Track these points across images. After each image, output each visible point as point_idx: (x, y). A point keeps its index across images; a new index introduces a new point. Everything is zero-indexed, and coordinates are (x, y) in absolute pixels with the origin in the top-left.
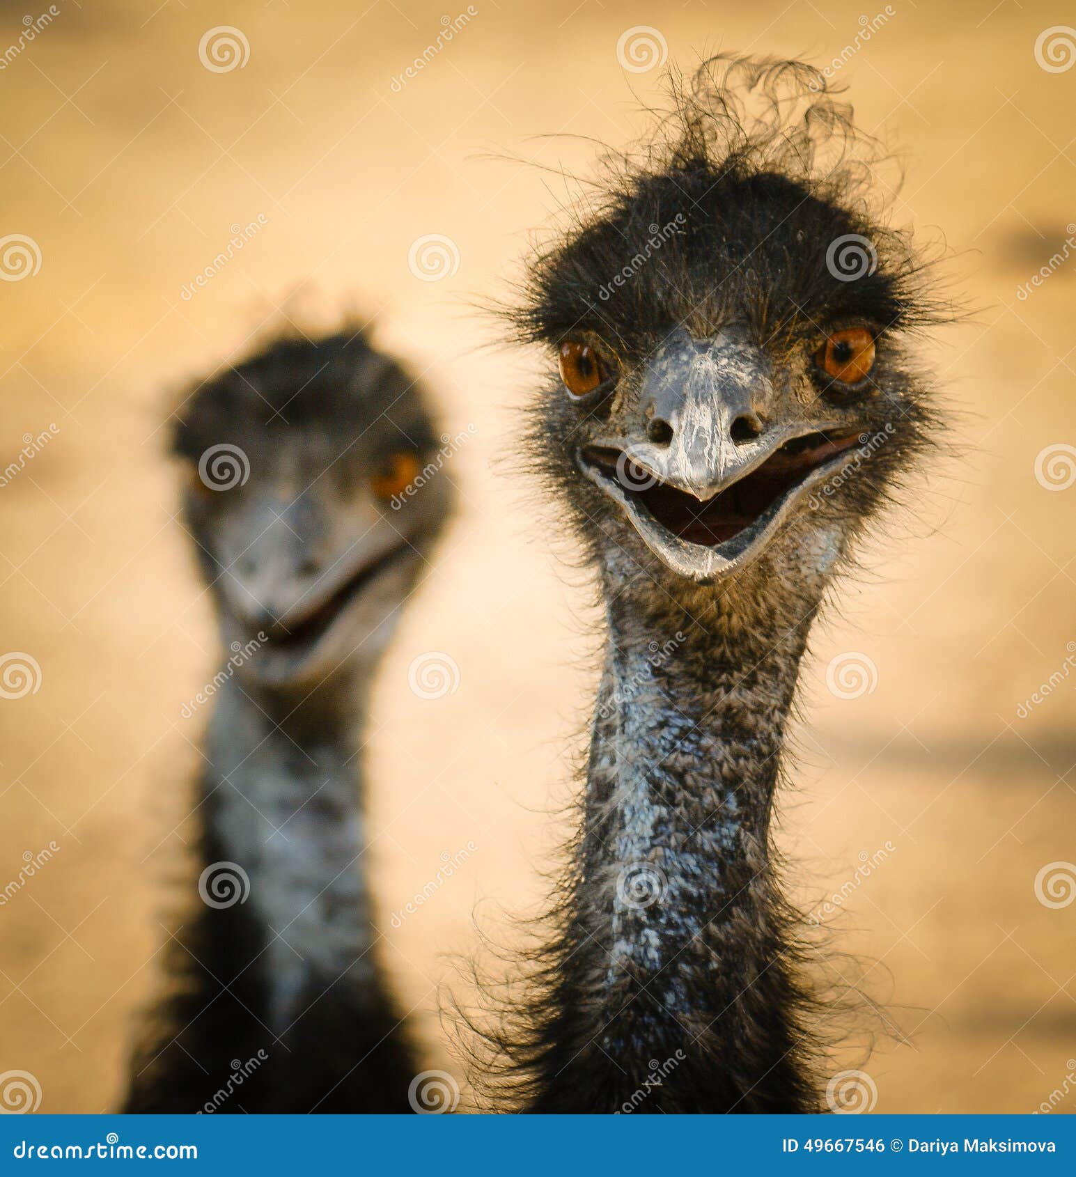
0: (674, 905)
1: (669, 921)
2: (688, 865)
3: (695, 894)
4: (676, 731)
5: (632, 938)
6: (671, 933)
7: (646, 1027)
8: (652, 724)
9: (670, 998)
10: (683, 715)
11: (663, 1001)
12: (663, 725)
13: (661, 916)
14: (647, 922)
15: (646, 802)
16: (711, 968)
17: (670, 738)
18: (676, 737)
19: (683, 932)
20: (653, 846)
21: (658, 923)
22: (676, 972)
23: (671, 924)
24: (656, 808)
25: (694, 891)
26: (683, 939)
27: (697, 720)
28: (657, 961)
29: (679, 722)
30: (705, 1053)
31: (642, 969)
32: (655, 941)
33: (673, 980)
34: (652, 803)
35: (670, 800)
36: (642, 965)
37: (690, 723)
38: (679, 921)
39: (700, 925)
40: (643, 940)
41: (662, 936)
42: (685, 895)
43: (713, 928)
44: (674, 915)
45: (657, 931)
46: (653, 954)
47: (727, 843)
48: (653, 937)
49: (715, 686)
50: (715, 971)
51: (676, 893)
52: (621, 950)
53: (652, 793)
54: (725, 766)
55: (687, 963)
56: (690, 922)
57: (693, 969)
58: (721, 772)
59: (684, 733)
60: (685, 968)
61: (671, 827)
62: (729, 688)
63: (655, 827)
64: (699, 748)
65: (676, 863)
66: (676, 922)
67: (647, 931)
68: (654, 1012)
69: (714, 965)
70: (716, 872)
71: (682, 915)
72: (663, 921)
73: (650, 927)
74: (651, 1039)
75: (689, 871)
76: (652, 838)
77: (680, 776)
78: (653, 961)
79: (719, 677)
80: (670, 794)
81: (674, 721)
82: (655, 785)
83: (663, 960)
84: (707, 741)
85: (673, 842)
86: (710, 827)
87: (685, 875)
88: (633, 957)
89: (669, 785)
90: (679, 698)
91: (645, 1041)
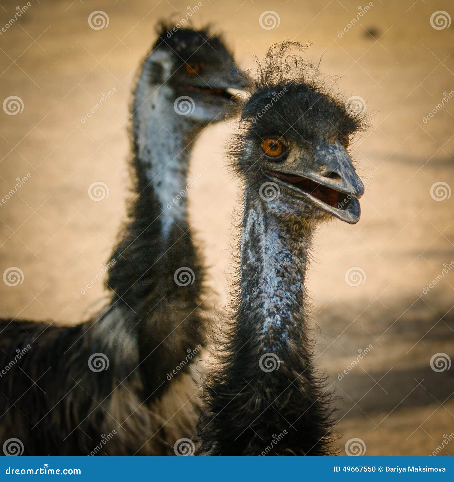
0: (284, 307)
1: (283, 312)
2: (288, 295)
3: (290, 304)
4: (284, 255)
5: (272, 317)
6: (283, 316)
7: (277, 345)
8: (277, 252)
9: (284, 335)
10: (287, 250)
11: (281, 337)
12: (280, 253)
13: (281, 311)
14: (277, 313)
15: (275, 276)
16: (294, 326)
17: (283, 257)
18: (285, 256)
19: (287, 316)
20: (277, 289)
21: (280, 313)
22: (285, 328)
23: (283, 313)
24: (278, 278)
25: (290, 303)
26: (287, 318)
27: (291, 251)
28: (280, 324)
29: (286, 252)
30: (294, 352)
31: (276, 327)
32: (279, 319)
33: (285, 330)
34: (277, 276)
35: (283, 276)
36: (275, 326)
37: (289, 252)
38: (286, 312)
39: (292, 313)
40: (276, 318)
41: (281, 317)
42: (288, 305)
43: (295, 314)
44: (284, 310)
45: (280, 315)
46: (279, 322)
47: (298, 288)
48: (278, 317)
49: (298, 241)
50: (295, 327)
51: (285, 304)
52: (269, 320)
53: (277, 273)
54: (298, 265)
55: (288, 325)
56: (289, 312)
57: (290, 327)
58: (297, 267)
59: (287, 256)
60: (287, 326)
61: (283, 284)
62: (301, 242)
63: (278, 283)
64: (291, 260)
65: (284, 294)
66: (285, 313)
67: (277, 315)
68: (279, 340)
69: (295, 325)
70: (295, 297)
71: (287, 311)
72: (281, 312)
73: (277, 314)
74: (278, 348)
75: (288, 297)
76: (277, 287)
77: (286, 269)
78: (278, 325)
79: (299, 239)
80: (283, 274)
81: (284, 252)
82: (279, 271)
83: (282, 324)
84: (294, 258)
85: (284, 288)
86: (294, 284)
87: (287, 298)
88: (273, 323)
89: (283, 271)
90: (287, 245)
91: (277, 348)
